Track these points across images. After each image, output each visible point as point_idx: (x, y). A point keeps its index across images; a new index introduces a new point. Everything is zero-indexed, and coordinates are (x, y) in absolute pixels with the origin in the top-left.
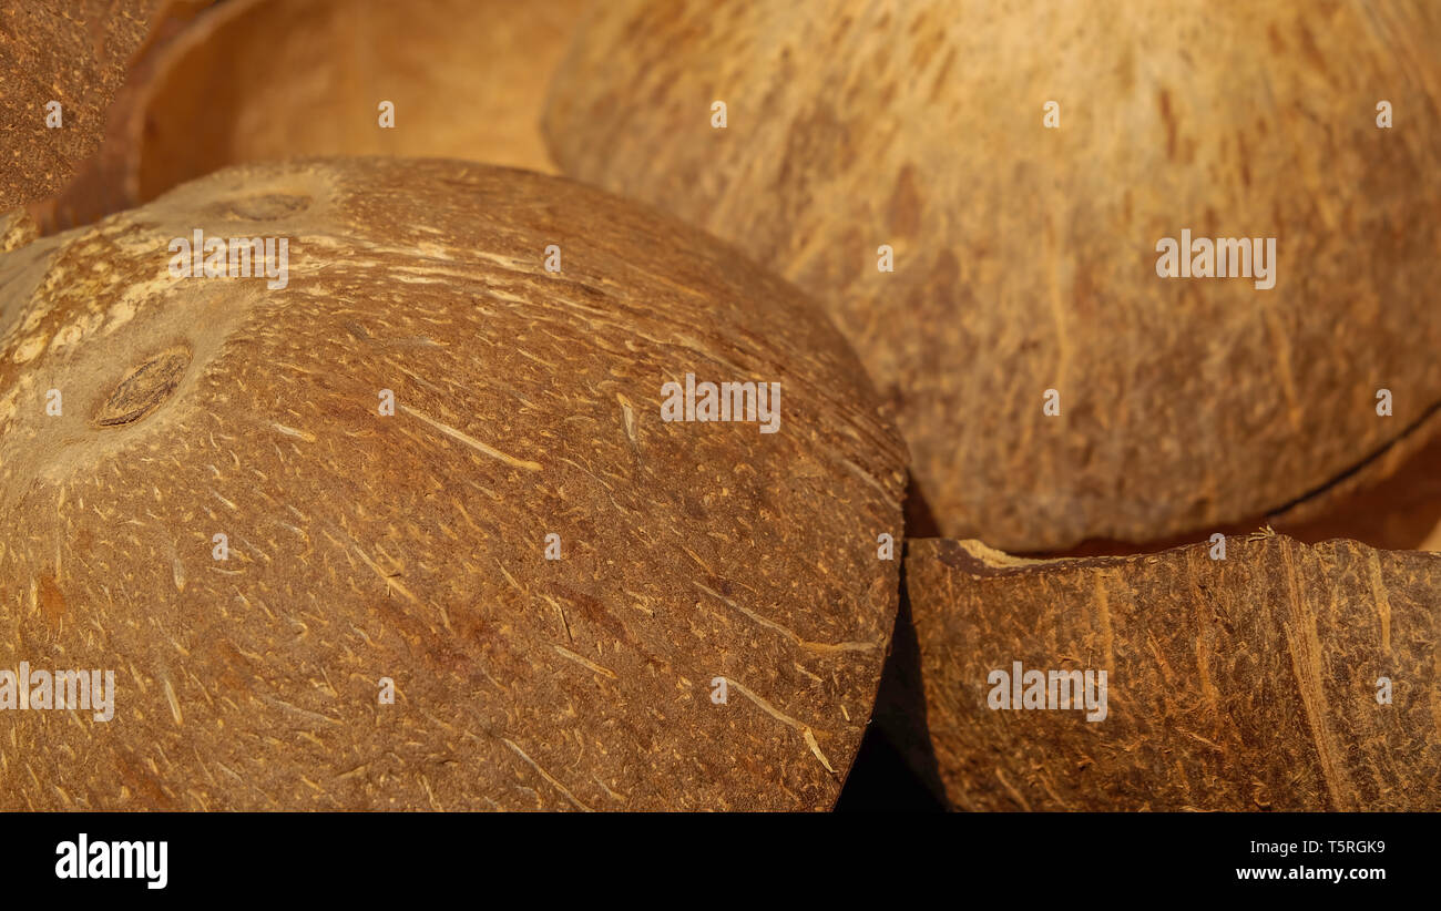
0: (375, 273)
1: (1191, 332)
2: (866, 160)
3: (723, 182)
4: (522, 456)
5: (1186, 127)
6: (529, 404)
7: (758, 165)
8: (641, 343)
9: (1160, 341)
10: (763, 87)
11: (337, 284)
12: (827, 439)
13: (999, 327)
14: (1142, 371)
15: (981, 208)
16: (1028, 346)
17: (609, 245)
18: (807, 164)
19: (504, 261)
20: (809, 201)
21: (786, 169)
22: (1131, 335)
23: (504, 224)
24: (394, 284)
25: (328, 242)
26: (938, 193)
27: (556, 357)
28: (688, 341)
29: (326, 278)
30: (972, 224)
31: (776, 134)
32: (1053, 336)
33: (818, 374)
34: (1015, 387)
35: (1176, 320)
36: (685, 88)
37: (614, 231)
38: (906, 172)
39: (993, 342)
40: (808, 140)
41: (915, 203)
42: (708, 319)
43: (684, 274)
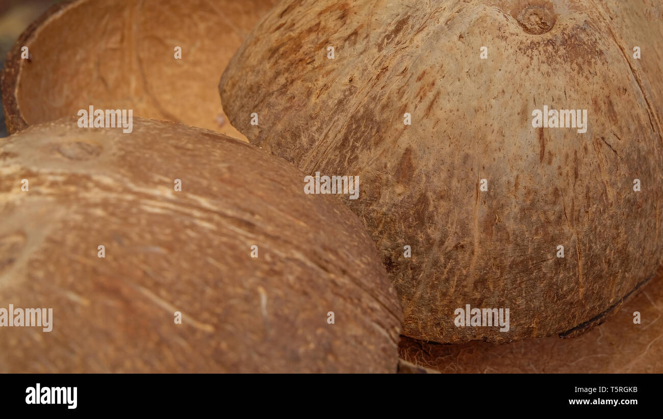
0: (133, 203)
1: (539, 248)
2: (388, 141)
3: (312, 141)
4: (205, 322)
5: (550, 146)
6: (209, 292)
7: (331, 135)
8: (274, 256)
9: (524, 251)
10: (339, 96)
11: (111, 209)
12: (364, 312)
13: (445, 236)
14: (514, 265)
15: (444, 175)
16: (459, 247)
17: (260, 193)
18: (357, 140)
19: (204, 202)
20: (356, 158)
21: (346, 139)
22: (510, 247)
23: (205, 178)
24: (141, 212)
25: (107, 181)
26: (424, 164)
27: (227, 264)
28: (298, 255)
29: (105, 204)
30: (438, 182)
31: (342, 120)
32: (471, 244)
33: (362, 272)
34: (449, 266)
35: (532, 241)
36: (297, 88)
37: (262, 183)
38: (408, 151)
39: (442, 243)
40: (359, 127)
41: (411, 167)
42: (309, 241)
43: (297, 211)
